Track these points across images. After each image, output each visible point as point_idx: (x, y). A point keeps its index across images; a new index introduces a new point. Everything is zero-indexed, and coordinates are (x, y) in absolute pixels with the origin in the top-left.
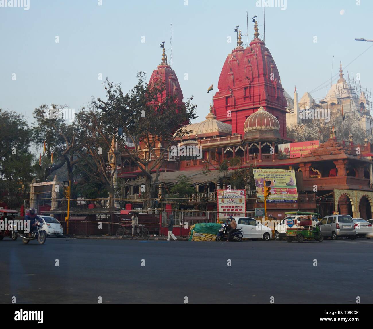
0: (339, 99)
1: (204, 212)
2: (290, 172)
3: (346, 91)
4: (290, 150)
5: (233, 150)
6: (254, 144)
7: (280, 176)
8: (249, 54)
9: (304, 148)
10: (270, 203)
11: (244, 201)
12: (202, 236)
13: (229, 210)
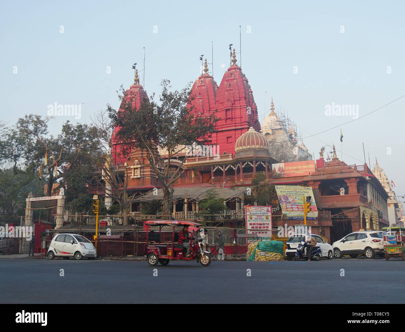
0: (272, 130)
1: (236, 230)
2: (308, 189)
3: (278, 123)
4: (285, 169)
5: (222, 168)
6: (248, 163)
7: (300, 193)
8: (230, 78)
9: (299, 167)
10: (294, 220)
11: (270, 218)
12: (268, 255)
13: (257, 227)
